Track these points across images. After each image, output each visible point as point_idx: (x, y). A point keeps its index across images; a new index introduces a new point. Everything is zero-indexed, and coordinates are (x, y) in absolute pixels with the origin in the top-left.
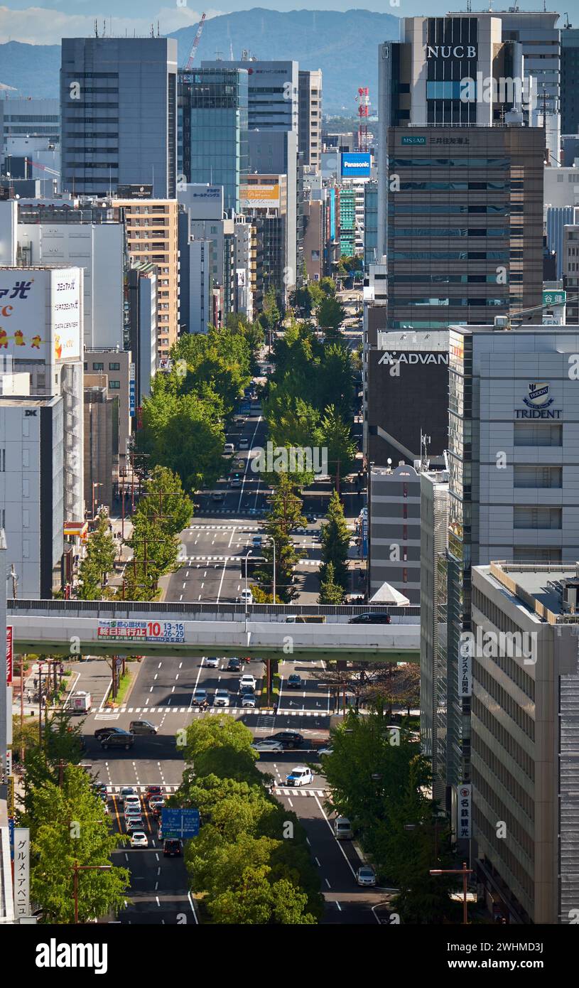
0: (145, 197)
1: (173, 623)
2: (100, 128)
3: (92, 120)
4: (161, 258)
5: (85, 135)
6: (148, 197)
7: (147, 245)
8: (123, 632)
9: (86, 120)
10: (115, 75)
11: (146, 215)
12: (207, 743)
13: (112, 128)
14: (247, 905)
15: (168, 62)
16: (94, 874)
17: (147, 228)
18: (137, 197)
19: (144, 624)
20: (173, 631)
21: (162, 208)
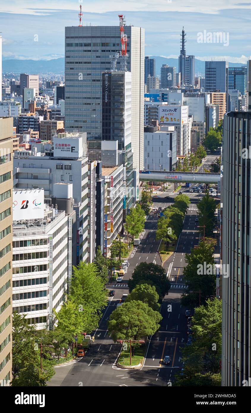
0: (219, 92)
1: (180, 176)
2: (212, 79)
3: (211, 77)
4: (222, 104)
5: (209, 80)
6: (220, 92)
7: (219, 101)
8: (170, 177)
9: (210, 77)
10: (215, 68)
11: (219, 96)
12: (179, 200)
13: (215, 79)
14: (162, 232)
15: (226, 66)
16: (137, 225)
17: (219, 98)
18: (217, 92)
19: (174, 176)
20: (179, 177)
21: (222, 94)
